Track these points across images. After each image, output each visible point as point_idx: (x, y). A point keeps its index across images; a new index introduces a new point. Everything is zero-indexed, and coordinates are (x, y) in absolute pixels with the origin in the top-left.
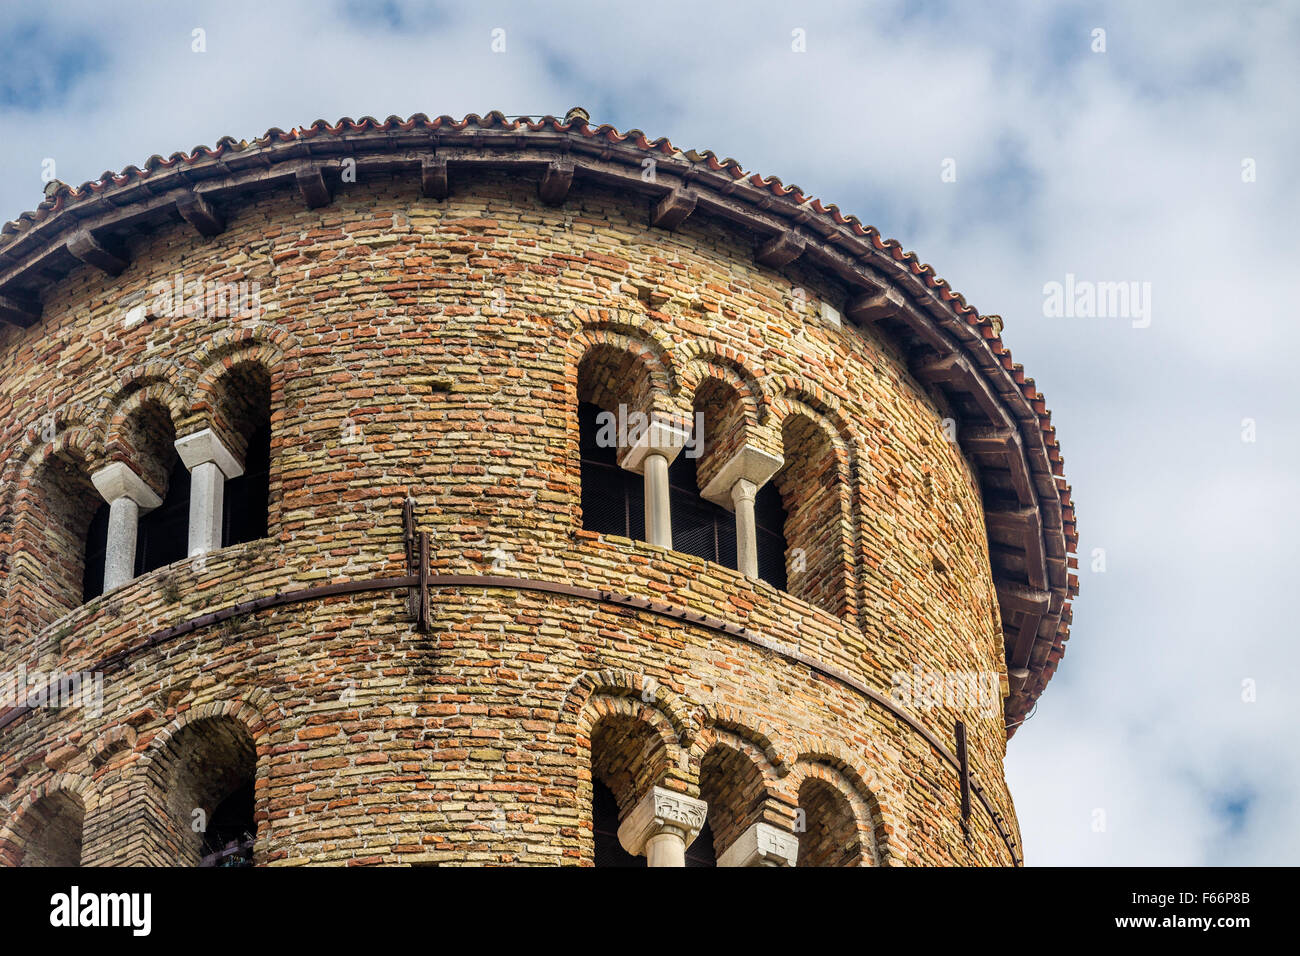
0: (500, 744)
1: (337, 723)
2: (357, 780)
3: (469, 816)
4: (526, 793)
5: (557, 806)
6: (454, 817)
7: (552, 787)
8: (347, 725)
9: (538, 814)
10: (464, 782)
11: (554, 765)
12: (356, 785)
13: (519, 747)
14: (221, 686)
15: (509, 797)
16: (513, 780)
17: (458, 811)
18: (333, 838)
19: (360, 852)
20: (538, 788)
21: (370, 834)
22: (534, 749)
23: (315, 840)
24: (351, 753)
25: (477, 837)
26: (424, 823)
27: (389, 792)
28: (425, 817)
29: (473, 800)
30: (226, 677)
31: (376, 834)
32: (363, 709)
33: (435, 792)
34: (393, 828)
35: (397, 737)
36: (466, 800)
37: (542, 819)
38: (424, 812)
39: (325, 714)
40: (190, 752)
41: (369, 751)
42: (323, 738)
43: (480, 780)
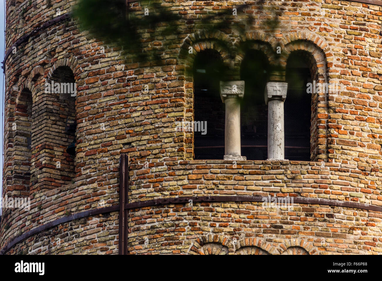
0: (154, 80)
1: (98, 76)
2: (104, 104)
3: (143, 118)
4: (163, 103)
5: (176, 107)
6: (137, 119)
7: (174, 98)
8: (101, 77)
9: (168, 112)
10: (141, 102)
11: (174, 87)
12: (103, 107)
13: (161, 80)
14: (64, 52)
15: (157, 106)
16: (159, 97)
17: (138, 116)
18: (96, 133)
19: (105, 140)
20: (168, 99)
21: (108, 131)
22: (166, 80)
23: (91, 134)
24: (102, 91)
25: (145, 128)
26: (127, 124)
27: (114, 110)
28: (127, 121)
29: (143, 110)
30: (66, 48)
31: (110, 131)
32: (107, 68)
33: (130, 108)
34: (115, 128)
35: (118, 82)
36: (141, 110)
37: (169, 115)
38: (126, 118)
39: (94, 71)
40: (64, 75)
41: (108, 89)
42: (94, 83)
43: (146, 100)
